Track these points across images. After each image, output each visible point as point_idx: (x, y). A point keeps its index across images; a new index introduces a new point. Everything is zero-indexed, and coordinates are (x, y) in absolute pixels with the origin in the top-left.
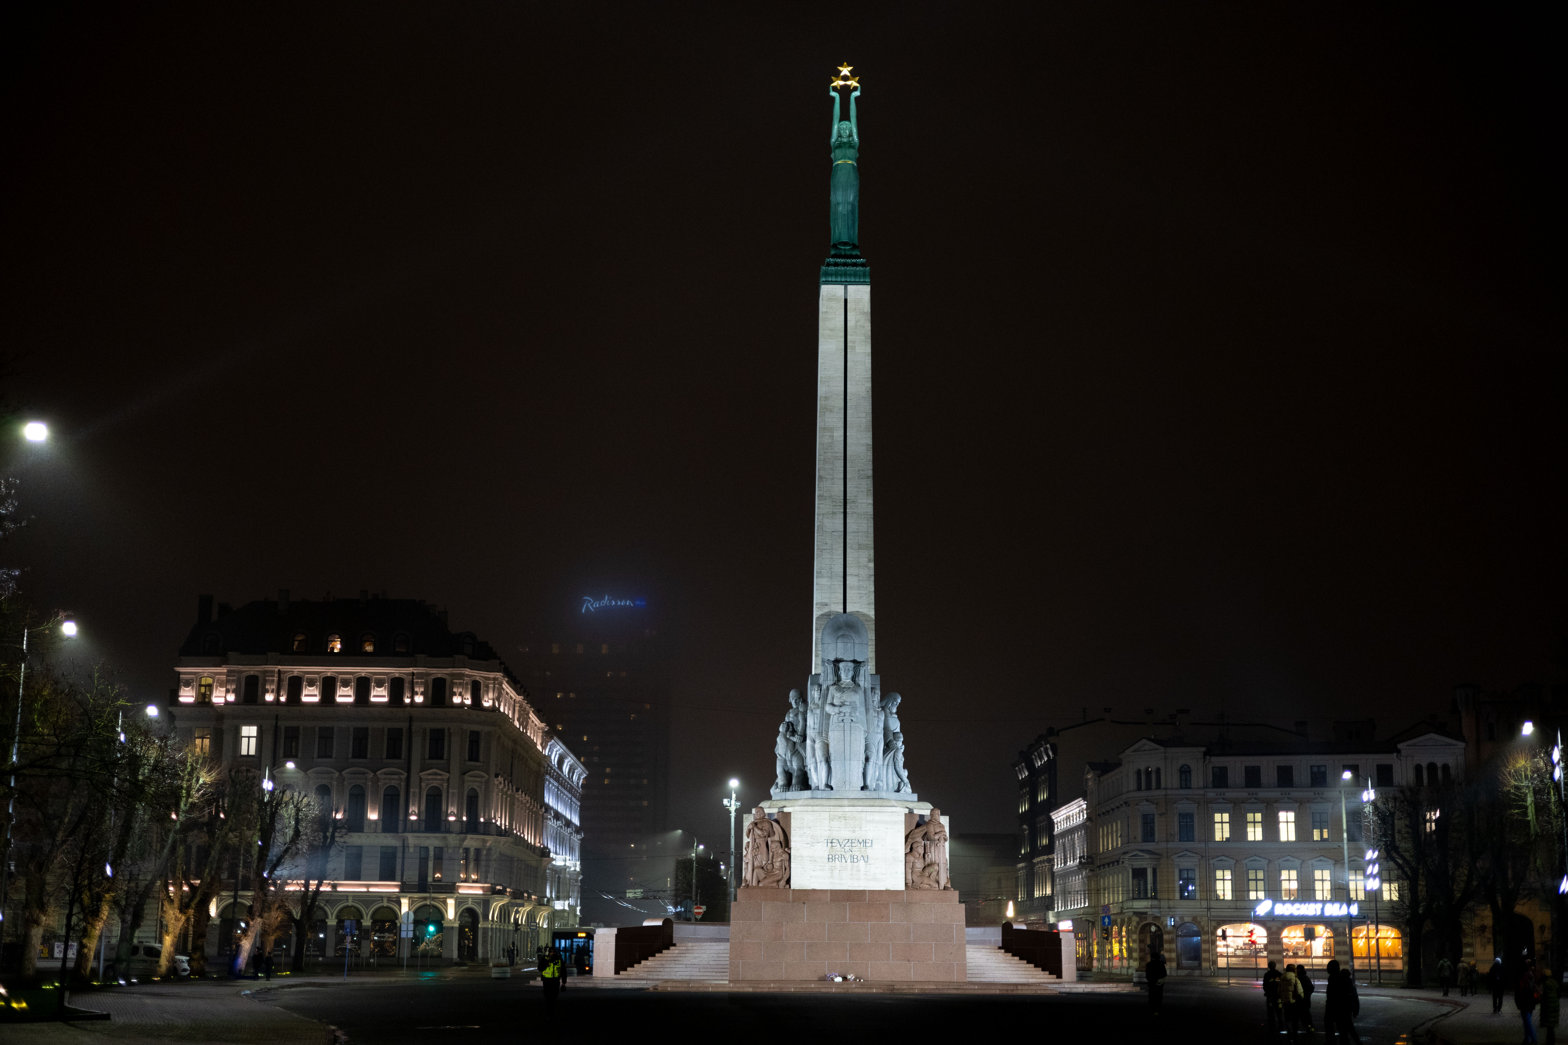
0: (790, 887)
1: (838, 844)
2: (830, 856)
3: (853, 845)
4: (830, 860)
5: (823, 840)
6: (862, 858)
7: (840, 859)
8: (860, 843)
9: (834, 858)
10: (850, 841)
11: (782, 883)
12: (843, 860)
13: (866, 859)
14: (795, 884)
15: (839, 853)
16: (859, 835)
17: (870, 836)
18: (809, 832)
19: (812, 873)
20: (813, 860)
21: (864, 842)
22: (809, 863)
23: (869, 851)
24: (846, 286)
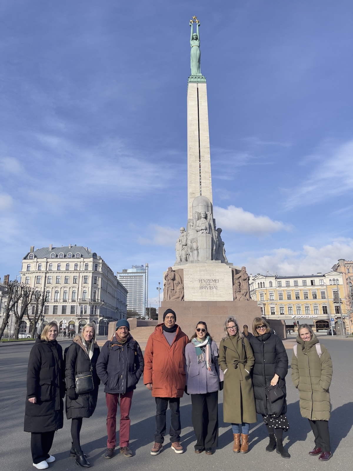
0: (184, 300)
1: (204, 282)
2: (201, 287)
3: (211, 282)
4: (201, 288)
5: (197, 280)
6: (214, 287)
7: (205, 288)
8: (213, 281)
10: (209, 280)
11: (180, 298)
12: (207, 288)
13: (216, 288)
14: (186, 299)
15: (204, 285)
16: (213, 278)
17: (217, 278)
18: (191, 276)
19: (193, 294)
20: (193, 288)
21: (215, 280)
22: (192, 289)
23: (217, 284)
24: (197, 84)
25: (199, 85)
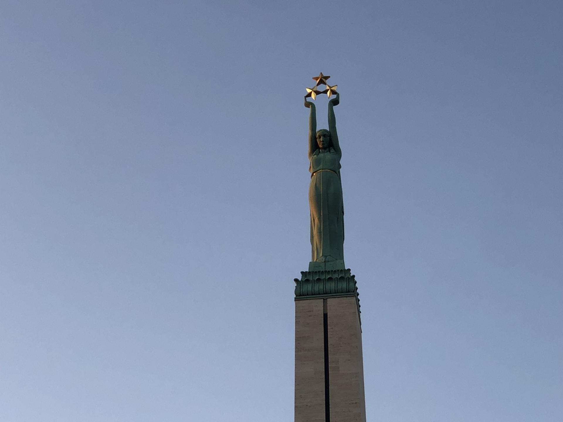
24: (325, 301)
25: (331, 302)
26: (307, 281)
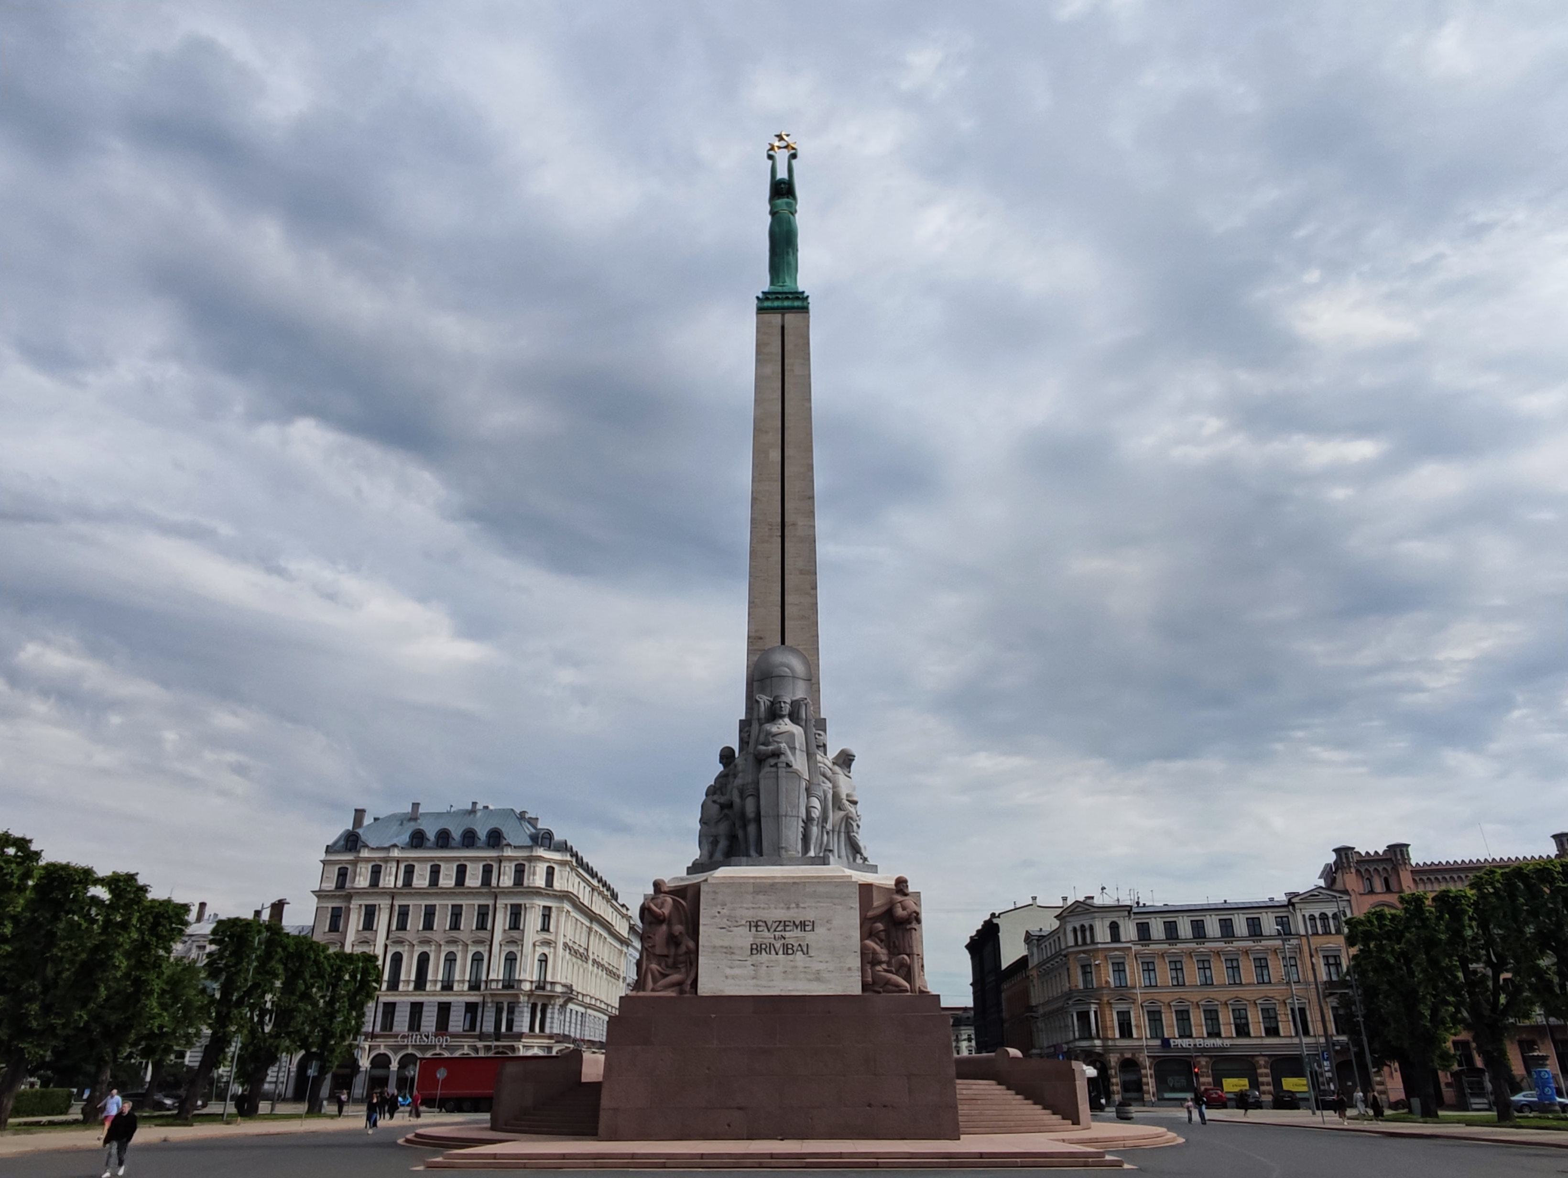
0: (696, 992)
1: (766, 930)
2: (754, 946)
3: (788, 928)
4: (754, 952)
5: (743, 922)
6: (799, 949)
7: (768, 950)
8: (797, 928)
9: (759, 949)
10: (782, 924)
11: (686, 986)
12: (773, 952)
13: (805, 949)
14: (704, 987)
15: (765, 941)
16: (797, 915)
17: (809, 915)
18: (725, 911)
19: (728, 971)
20: (729, 951)
21: (803, 925)
22: (725, 955)
23: (809, 937)
24: (783, 315)
25: (789, 317)
26: (767, 299)
